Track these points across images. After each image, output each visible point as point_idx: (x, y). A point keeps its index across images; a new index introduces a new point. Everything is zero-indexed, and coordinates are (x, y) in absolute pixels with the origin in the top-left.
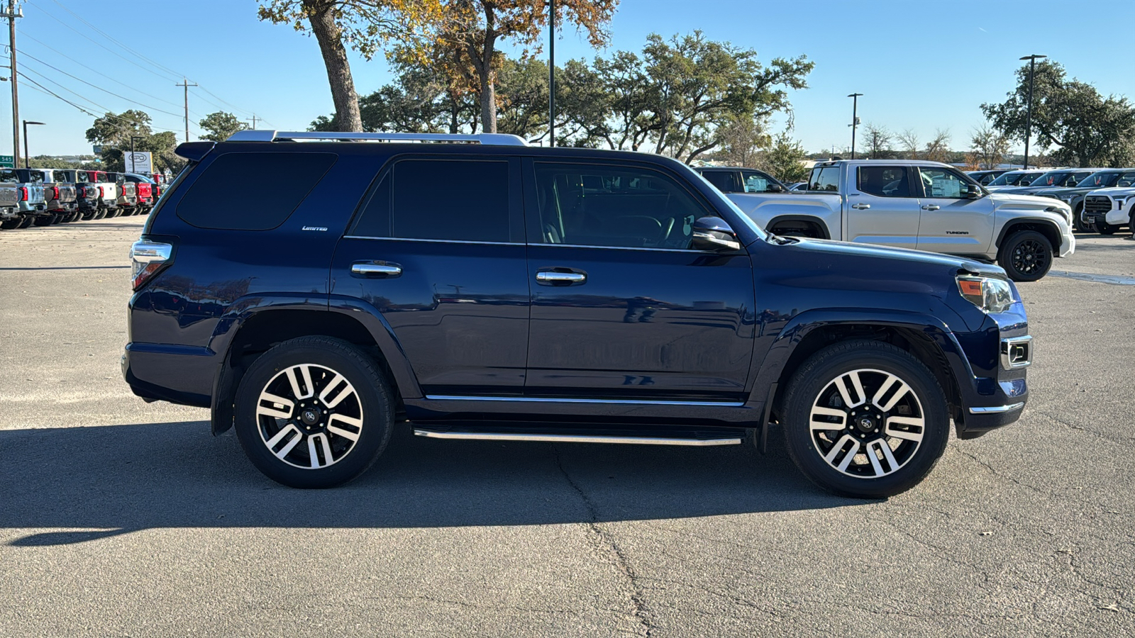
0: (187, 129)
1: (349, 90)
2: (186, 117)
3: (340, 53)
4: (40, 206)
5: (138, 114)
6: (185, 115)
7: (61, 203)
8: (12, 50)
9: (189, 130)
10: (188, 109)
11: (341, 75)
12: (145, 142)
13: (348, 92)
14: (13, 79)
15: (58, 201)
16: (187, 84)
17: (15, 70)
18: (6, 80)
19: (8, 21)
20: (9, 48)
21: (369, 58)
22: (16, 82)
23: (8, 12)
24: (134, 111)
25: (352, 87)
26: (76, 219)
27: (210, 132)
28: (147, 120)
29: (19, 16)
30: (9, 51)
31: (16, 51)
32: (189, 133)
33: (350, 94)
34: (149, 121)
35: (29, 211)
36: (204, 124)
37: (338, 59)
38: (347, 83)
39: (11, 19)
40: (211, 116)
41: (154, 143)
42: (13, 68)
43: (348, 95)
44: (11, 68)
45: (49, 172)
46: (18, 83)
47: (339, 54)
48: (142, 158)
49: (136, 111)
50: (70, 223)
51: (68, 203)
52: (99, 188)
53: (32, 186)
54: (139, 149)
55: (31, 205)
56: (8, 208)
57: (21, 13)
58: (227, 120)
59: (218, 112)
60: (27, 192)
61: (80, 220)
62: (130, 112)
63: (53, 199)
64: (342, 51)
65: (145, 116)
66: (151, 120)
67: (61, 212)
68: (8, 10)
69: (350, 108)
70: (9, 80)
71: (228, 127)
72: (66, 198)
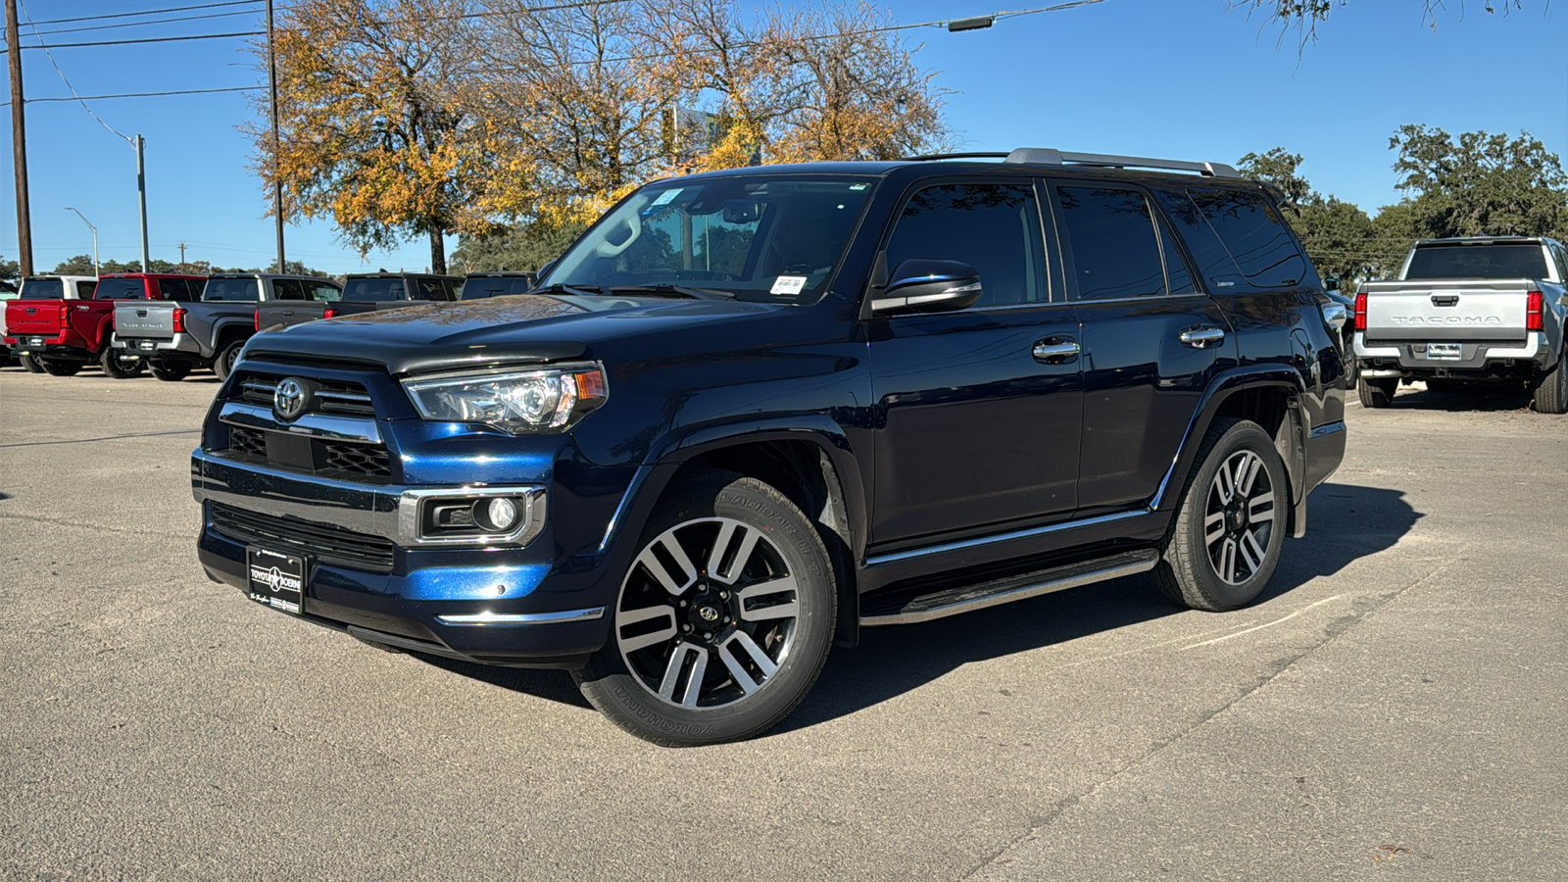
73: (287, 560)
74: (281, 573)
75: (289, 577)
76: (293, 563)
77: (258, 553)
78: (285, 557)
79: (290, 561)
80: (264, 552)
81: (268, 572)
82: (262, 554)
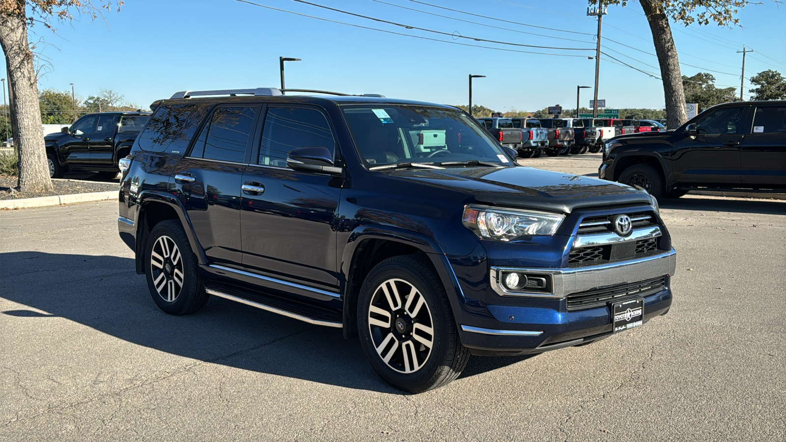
0: (742, 85)
1: (669, 50)
2: (742, 76)
3: (662, 22)
4: (543, 143)
5: (706, 76)
6: (741, 75)
7: (560, 141)
8: (598, 38)
9: (744, 86)
10: (745, 69)
11: (662, 40)
12: (699, 96)
13: (668, 52)
14: (597, 57)
15: (558, 140)
16: (746, 50)
17: (599, 51)
18: (592, 58)
19: (597, 18)
20: (597, 36)
21: (687, 24)
22: (599, 59)
23: (598, 12)
24: (703, 73)
25: (672, 48)
26: (583, 152)
27: (759, 86)
28: (712, 79)
29: (605, 14)
30: (597, 39)
31: (601, 38)
32: (744, 88)
33: (670, 54)
34: (713, 81)
35: (533, 147)
36: (754, 81)
37: (660, 27)
38: (667, 45)
39: (600, 16)
40: (761, 74)
41: (705, 96)
42: (598, 50)
43: (668, 55)
44: (597, 50)
45: (570, 120)
46: (600, 59)
47: (660, 23)
48: (690, 108)
49: (704, 73)
50: (579, 155)
51: (566, 141)
52: (600, 130)
53: (537, 130)
54: (694, 102)
55: (534, 142)
56: (514, 144)
57: (606, 12)
58: (773, 76)
59: (767, 70)
60: (532, 134)
61: (586, 152)
62: (699, 74)
63: (555, 138)
64: (664, 21)
65: (711, 77)
66: (715, 80)
67: (562, 147)
68: (598, 10)
69: (669, 65)
70: (594, 58)
71: (772, 82)
72: (565, 137)
73: (636, 302)
74: (631, 310)
75: (635, 310)
76: (639, 302)
77: (621, 306)
78: (635, 301)
79: (638, 302)
80: (624, 304)
81: (625, 313)
82: (623, 305)
